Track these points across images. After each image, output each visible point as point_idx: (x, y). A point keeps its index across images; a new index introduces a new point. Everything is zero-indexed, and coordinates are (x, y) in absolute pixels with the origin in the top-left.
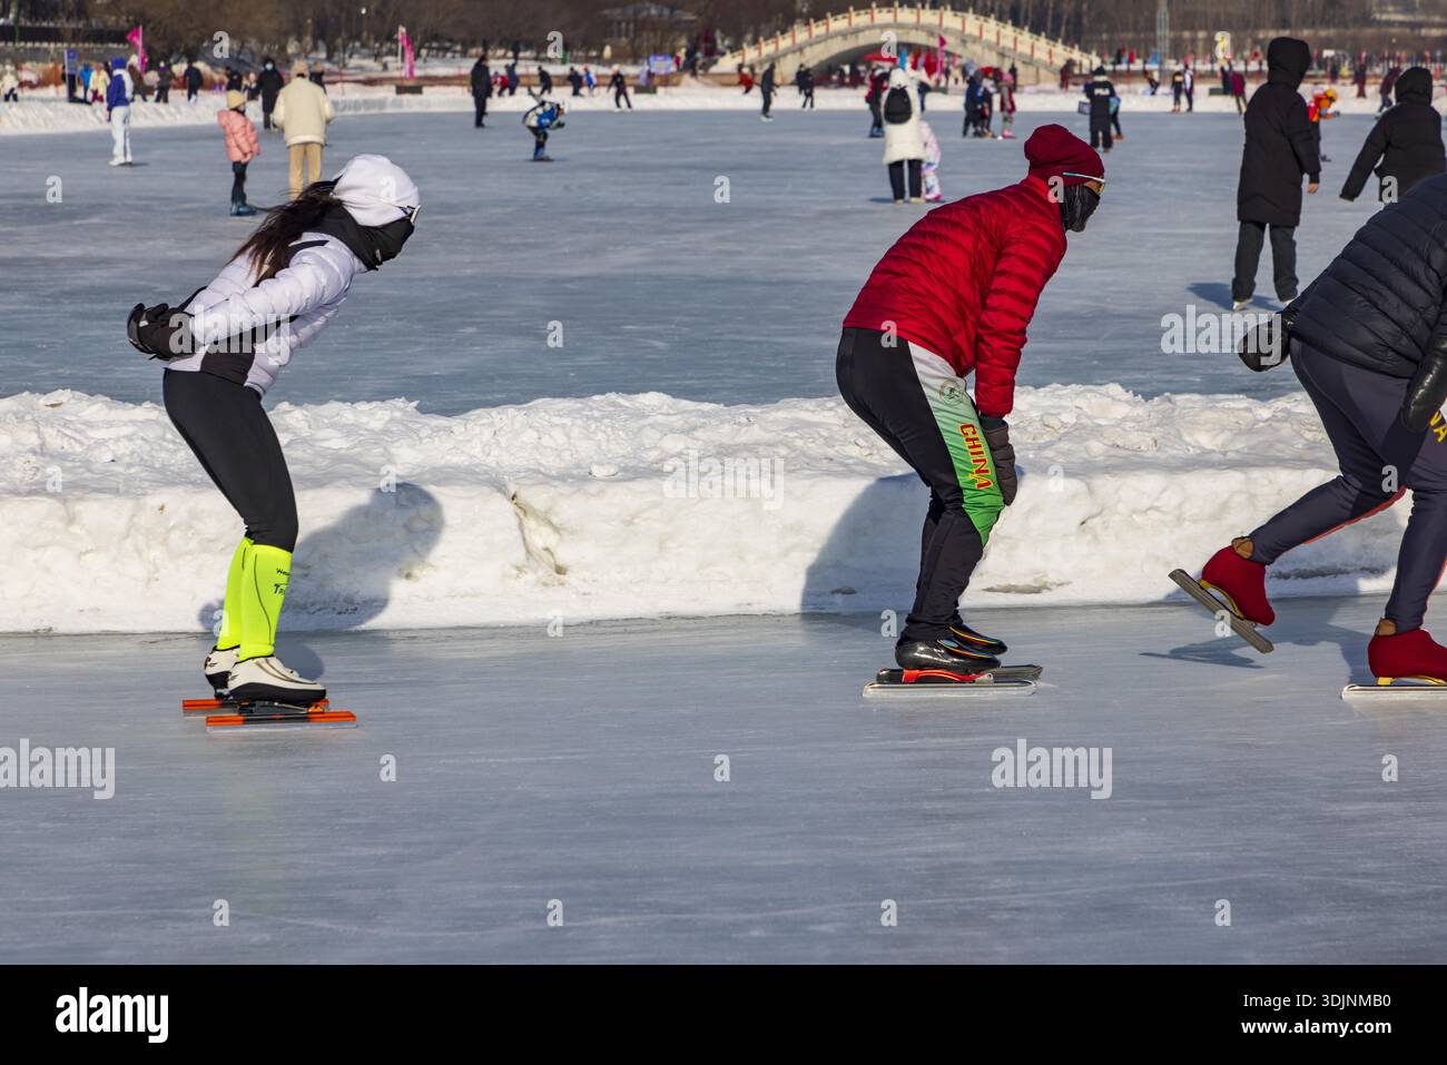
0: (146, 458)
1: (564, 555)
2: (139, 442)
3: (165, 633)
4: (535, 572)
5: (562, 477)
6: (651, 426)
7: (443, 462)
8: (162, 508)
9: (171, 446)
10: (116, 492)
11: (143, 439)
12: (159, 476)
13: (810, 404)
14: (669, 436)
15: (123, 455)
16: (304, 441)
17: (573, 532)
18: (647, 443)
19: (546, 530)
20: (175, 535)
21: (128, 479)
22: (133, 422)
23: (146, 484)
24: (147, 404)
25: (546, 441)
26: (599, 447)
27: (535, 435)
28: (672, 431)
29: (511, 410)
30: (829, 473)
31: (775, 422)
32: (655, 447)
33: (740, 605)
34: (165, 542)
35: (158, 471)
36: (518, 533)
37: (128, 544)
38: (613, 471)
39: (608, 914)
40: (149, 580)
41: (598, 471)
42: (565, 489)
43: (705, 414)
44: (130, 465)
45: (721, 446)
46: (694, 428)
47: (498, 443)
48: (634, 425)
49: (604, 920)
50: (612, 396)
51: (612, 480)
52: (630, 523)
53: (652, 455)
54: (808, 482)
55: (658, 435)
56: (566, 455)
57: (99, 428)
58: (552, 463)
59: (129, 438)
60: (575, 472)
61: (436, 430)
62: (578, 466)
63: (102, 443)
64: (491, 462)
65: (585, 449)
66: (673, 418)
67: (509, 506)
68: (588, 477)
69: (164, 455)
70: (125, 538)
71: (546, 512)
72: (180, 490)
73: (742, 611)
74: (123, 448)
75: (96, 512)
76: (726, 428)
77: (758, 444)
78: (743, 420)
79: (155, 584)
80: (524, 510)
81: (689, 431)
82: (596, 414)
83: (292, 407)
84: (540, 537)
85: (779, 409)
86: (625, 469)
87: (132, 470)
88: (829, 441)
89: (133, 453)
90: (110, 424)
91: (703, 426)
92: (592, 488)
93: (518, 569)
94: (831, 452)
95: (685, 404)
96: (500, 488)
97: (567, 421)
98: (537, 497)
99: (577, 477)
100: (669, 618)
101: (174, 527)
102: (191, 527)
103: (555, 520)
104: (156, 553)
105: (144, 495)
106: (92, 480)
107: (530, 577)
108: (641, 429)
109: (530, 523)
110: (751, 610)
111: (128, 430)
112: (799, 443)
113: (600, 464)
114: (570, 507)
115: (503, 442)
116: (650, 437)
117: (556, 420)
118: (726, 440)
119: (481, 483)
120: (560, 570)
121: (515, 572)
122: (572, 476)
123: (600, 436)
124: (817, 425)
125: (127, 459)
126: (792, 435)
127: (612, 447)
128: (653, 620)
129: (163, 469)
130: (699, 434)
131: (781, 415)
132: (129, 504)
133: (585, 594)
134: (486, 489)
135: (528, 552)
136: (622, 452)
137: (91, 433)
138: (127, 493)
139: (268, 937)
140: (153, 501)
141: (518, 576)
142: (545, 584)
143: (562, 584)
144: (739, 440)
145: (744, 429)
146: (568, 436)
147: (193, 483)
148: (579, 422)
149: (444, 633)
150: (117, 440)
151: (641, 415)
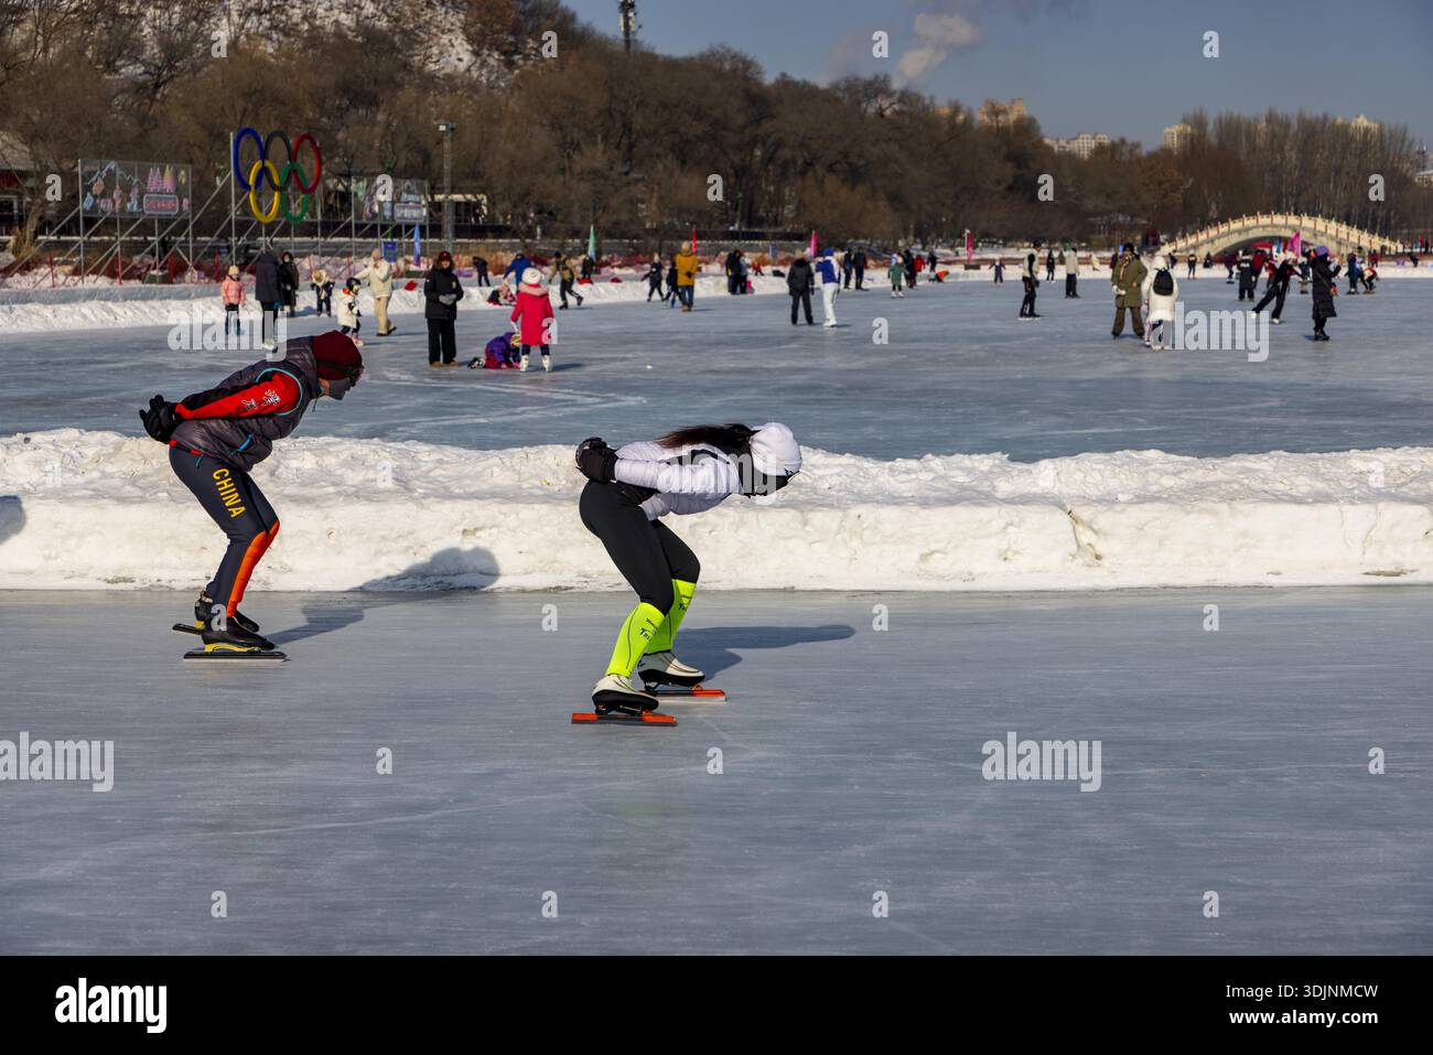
0: (849, 486)
1: (1101, 548)
2: (844, 477)
4: (1083, 558)
5: (1100, 501)
6: (1154, 470)
7: (1026, 491)
8: (859, 517)
9: (863, 480)
10: (832, 506)
11: (847, 475)
12: (857, 498)
13: (1252, 457)
14: (1165, 476)
15: (836, 485)
16: (942, 477)
17: (1106, 534)
18: (1150, 480)
19: (1090, 533)
20: (866, 533)
21: (839, 499)
22: (840, 465)
23: (850, 502)
24: (848, 455)
25: (1089, 479)
26: (1122, 483)
27: (1082, 475)
28: (1167, 473)
29: (1068, 460)
30: (1265, 500)
31: (1230, 469)
32: (1156, 483)
33: (1209, 581)
34: (861, 537)
35: (857, 494)
36: (1072, 535)
37: (839, 537)
38: (1130, 497)
39: (1149, 767)
40: (851, 559)
41: (1122, 498)
42: (1100, 508)
43: (1187, 464)
44: (840, 491)
45: (1197, 483)
46: (1180, 472)
47: (1059, 480)
48: (1143, 469)
49: (1147, 771)
50: (1128, 452)
51: (1130, 503)
52: (1141, 529)
53: (1155, 488)
54: (1252, 505)
55: (1158, 476)
56: (1101, 487)
58: (1093, 492)
59: (839, 474)
60: (1108, 498)
61: (1022, 471)
62: (1109, 494)
63: (822, 477)
64: (1056, 491)
65: (1113, 483)
66: (1166, 466)
67: (1068, 517)
68: (1115, 501)
69: (859, 485)
70: (839, 533)
71: (1091, 522)
72: (870, 506)
73: (1211, 584)
74: (835, 481)
75: (819, 518)
76: (1200, 472)
77: (1220, 482)
78: (1211, 467)
79: (854, 562)
80: (1076, 520)
81: (1176, 474)
82: (1118, 463)
83: (934, 457)
84: (1086, 537)
85: (1233, 460)
86: (1137, 497)
87: (841, 494)
88: (1264, 481)
89: (841, 484)
90: (827, 466)
91: (1185, 471)
92: (1118, 508)
93: (1073, 556)
94: (1266, 487)
95: (1173, 457)
96: (1062, 507)
97: (1101, 467)
98: (1084, 513)
99: (1108, 501)
100: (1165, 588)
101: (866, 528)
102: (876, 528)
103: (1096, 527)
104: (855, 543)
105: (849, 508)
106: (819, 499)
107: (1080, 561)
108: (1147, 471)
109: (1080, 528)
110: (1216, 584)
111: (837, 470)
112: (1247, 481)
113: (1123, 493)
114: (1104, 519)
115: (1063, 479)
116: (1152, 477)
117: (1094, 466)
118: (1200, 480)
119: (1050, 504)
120: (1098, 557)
121: (1070, 558)
122: (1105, 500)
123: (1123, 476)
124: (1257, 470)
125: (838, 488)
126: (1241, 476)
127: (1129, 482)
128: (1155, 588)
129: (859, 493)
130: (1183, 475)
131: (1234, 464)
132: (840, 514)
133: (1113, 572)
134: (1053, 508)
135: (1079, 546)
136: (1136, 486)
137: (816, 471)
138: (839, 508)
140: (854, 512)
141: (1072, 561)
142: (1089, 566)
143: (1099, 566)
144: (1209, 479)
145: (1211, 473)
146: (1102, 476)
147: (877, 502)
148: (1109, 467)
149: (1029, 594)
150: (831, 476)
151: (1146, 463)
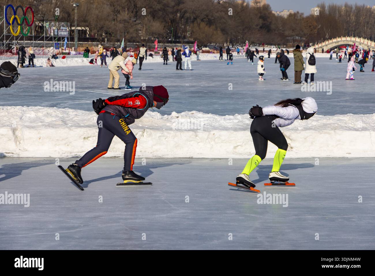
0: (210, 124)
1: (292, 145)
2: (209, 121)
3: (214, 158)
5: (292, 130)
8: (214, 134)
9: (215, 122)
10: (205, 131)
11: (210, 121)
12: (213, 128)
13: (341, 116)
14: (314, 122)
15: (206, 123)
16: (241, 121)
17: (294, 140)
18: (309, 123)
19: (289, 140)
20: (216, 139)
21: (208, 128)
22: (208, 117)
23: (211, 129)
24: (210, 114)
26: (299, 123)
28: (314, 121)
30: (346, 130)
31: (335, 119)
32: (311, 124)
33: (327, 156)
34: (214, 141)
35: (213, 127)
37: (207, 141)
38: (302, 128)
40: (211, 148)
41: (299, 128)
42: (293, 132)
43: (320, 118)
44: (207, 126)
45: (324, 124)
46: (318, 120)
49: (309, 217)
51: (302, 130)
52: (306, 139)
53: (310, 125)
54: (341, 131)
55: (311, 121)
57: (201, 118)
59: (207, 120)
60: (295, 128)
62: (295, 127)
63: (202, 121)
65: (297, 124)
68: (297, 130)
69: (214, 124)
70: (207, 140)
71: (289, 136)
72: (217, 130)
73: (328, 157)
74: (206, 122)
75: (201, 134)
76: (325, 120)
77: (331, 123)
78: (328, 119)
79: (212, 149)
83: (238, 115)
85: (335, 117)
86: (304, 128)
88: (346, 123)
89: (208, 123)
90: (203, 118)
91: (320, 120)
92: (298, 132)
94: (346, 125)
98: (287, 133)
100: (313, 158)
101: (216, 138)
102: (219, 138)
103: (291, 138)
104: (213, 143)
105: (210, 131)
110: (330, 157)
111: (207, 119)
112: (340, 123)
114: (294, 135)
118: (325, 123)
120: (292, 148)
122: (294, 129)
124: (343, 120)
125: (207, 124)
126: (338, 122)
127: (302, 124)
128: (310, 158)
129: (214, 127)
130: (319, 121)
131: (336, 118)
132: (208, 133)
133: (296, 153)
136: (304, 125)
138: (207, 131)
140: (212, 132)
143: (292, 151)
144: (328, 122)
145: (328, 121)
147: (220, 129)
149: (270, 160)
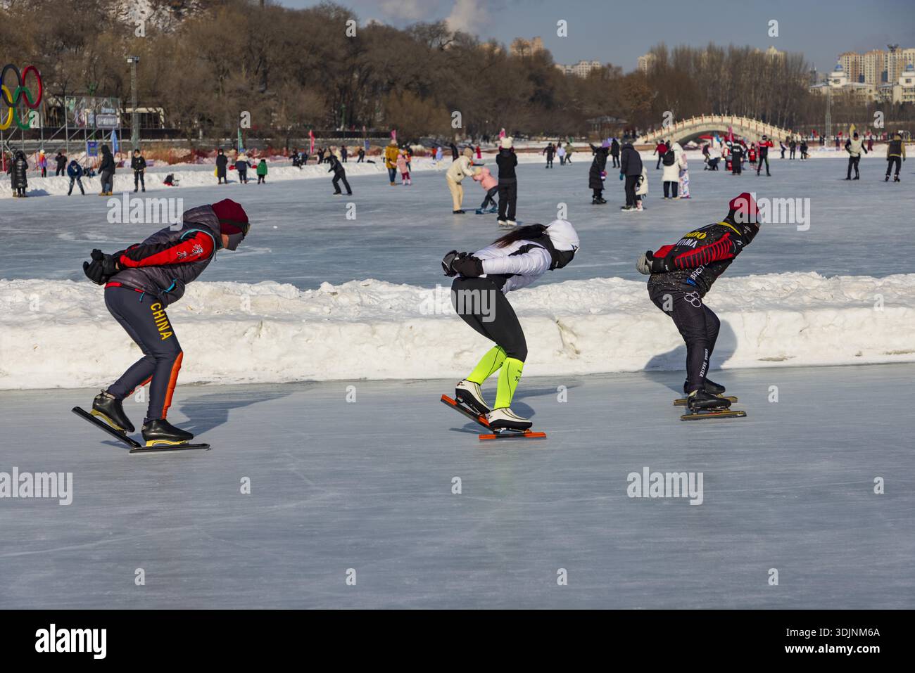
0: (404, 307)
1: (579, 346)
2: (401, 300)
3: (413, 379)
4: (567, 353)
5: (578, 313)
6: (615, 291)
7: (527, 308)
8: (411, 327)
9: (414, 302)
10: (392, 321)
11: (403, 299)
12: (409, 314)
14: (623, 295)
15: (395, 306)
17: (583, 336)
18: (614, 298)
19: (571, 336)
20: (417, 339)
21: (397, 316)
22: (399, 292)
23: (404, 318)
24: (404, 285)
25: (571, 298)
26: (593, 300)
27: (566, 296)
28: (624, 293)
29: (556, 285)
32: (617, 300)
34: (413, 341)
35: (409, 312)
36: (559, 337)
37: (397, 342)
38: (599, 310)
40: (406, 357)
41: (593, 311)
42: (579, 318)
43: (638, 286)
44: (398, 310)
46: (633, 292)
47: (550, 299)
48: (607, 291)
50: (598, 279)
51: (599, 314)
52: (606, 332)
53: (616, 304)
55: (618, 295)
56: (579, 304)
57: (384, 295)
58: (573, 307)
59: (397, 298)
60: (583, 311)
61: (524, 294)
62: (584, 308)
63: (385, 301)
64: (548, 307)
65: (587, 301)
66: (624, 288)
67: (556, 325)
68: (589, 313)
69: (411, 305)
70: (396, 340)
71: (572, 328)
72: (418, 320)
74: (395, 303)
75: (382, 329)
79: (409, 359)
80: (562, 327)
81: (631, 293)
82: (592, 287)
84: (569, 338)
86: (604, 310)
87: (399, 312)
89: (399, 304)
90: (389, 293)
91: (637, 291)
92: (590, 318)
93: (560, 352)
95: (629, 282)
96: (552, 318)
97: (580, 290)
98: (568, 322)
99: (584, 313)
101: (417, 335)
102: (423, 335)
103: (575, 332)
104: (409, 346)
105: (404, 322)
106: (382, 316)
107: (565, 355)
108: (611, 292)
109: (565, 333)
111: (397, 295)
113: (593, 307)
114: (581, 326)
115: (553, 299)
116: (615, 296)
117: (575, 289)
119: (544, 316)
120: (577, 352)
121: (558, 353)
122: (582, 313)
123: (594, 296)
125: (396, 308)
127: (599, 300)
128: (617, 373)
130: (635, 294)
132: (398, 326)
133: (588, 362)
134: (546, 319)
135: (564, 345)
136: (603, 302)
137: (381, 297)
138: (396, 321)
139: (460, 504)
140: (408, 324)
141: (559, 355)
142: (571, 358)
143: (578, 358)
146: (580, 295)
148: (585, 290)
150: (392, 300)
151: (610, 287)
